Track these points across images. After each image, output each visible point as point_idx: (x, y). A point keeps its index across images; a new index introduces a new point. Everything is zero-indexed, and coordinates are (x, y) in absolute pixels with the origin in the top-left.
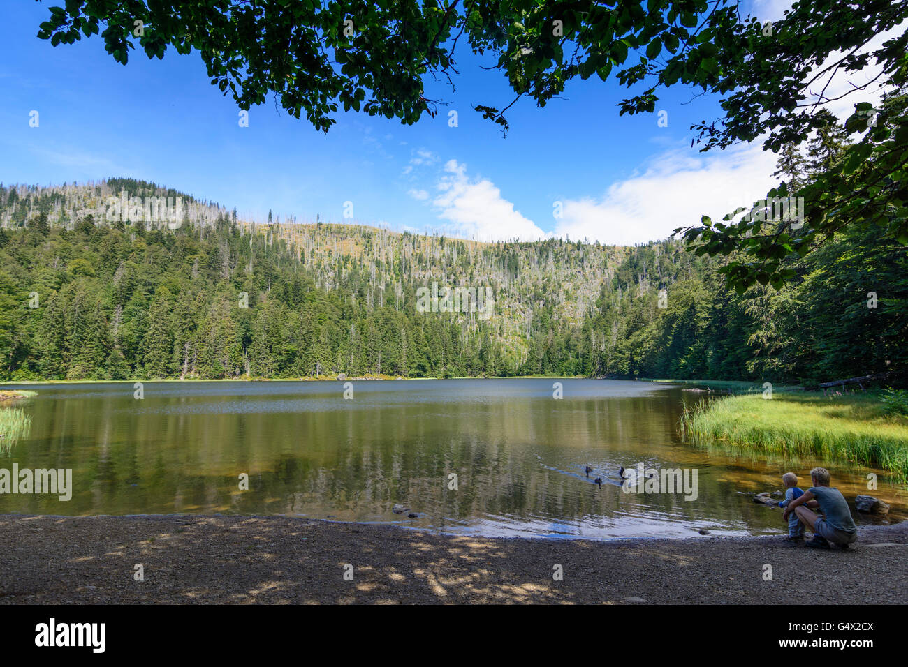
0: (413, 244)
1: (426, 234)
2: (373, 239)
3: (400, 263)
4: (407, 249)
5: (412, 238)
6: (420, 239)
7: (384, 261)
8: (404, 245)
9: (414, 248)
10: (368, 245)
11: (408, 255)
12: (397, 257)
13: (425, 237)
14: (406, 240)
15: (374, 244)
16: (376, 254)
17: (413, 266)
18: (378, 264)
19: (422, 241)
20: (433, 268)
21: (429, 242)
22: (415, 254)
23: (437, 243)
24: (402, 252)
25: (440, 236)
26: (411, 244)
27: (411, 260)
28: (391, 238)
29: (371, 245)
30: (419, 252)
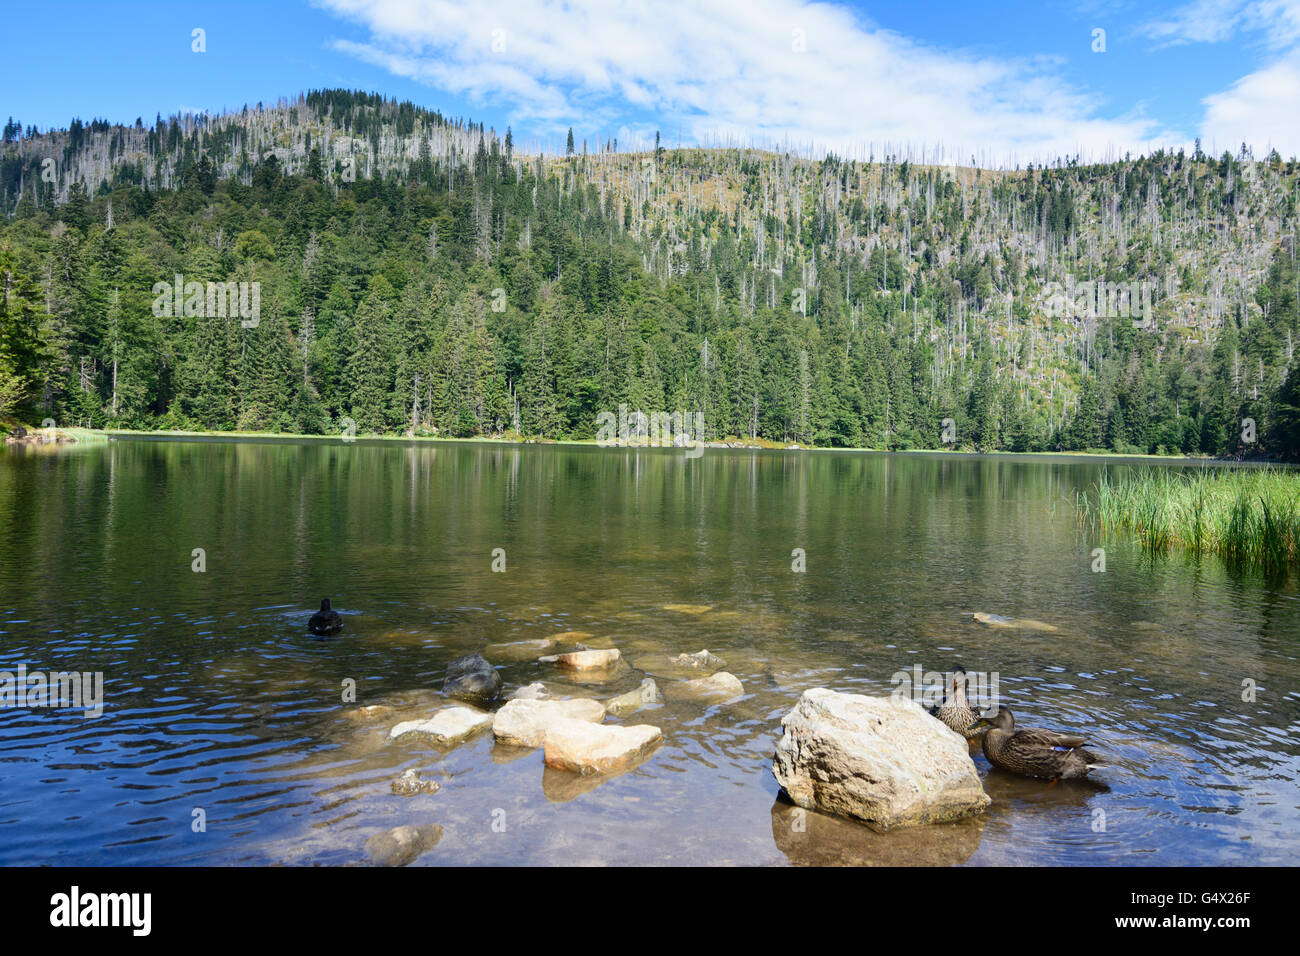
0: (844, 182)
1: (872, 158)
2: (762, 175)
3: (816, 220)
4: (831, 191)
5: (840, 169)
6: (858, 170)
7: (784, 219)
8: (824, 184)
9: (844, 190)
10: (753, 187)
11: (833, 205)
12: (810, 210)
13: (869, 165)
14: (828, 176)
15: (765, 185)
16: (767, 203)
17: (841, 226)
18: (771, 224)
19: (862, 174)
20: (884, 229)
21: (875, 177)
22: (847, 201)
23: (893, 177)
24: (821, 197)
25: (900, 162)
26: (839, 182)
27: (838, 214)
28: (799, 172)
29: (759, 188)
30: (855, 197)
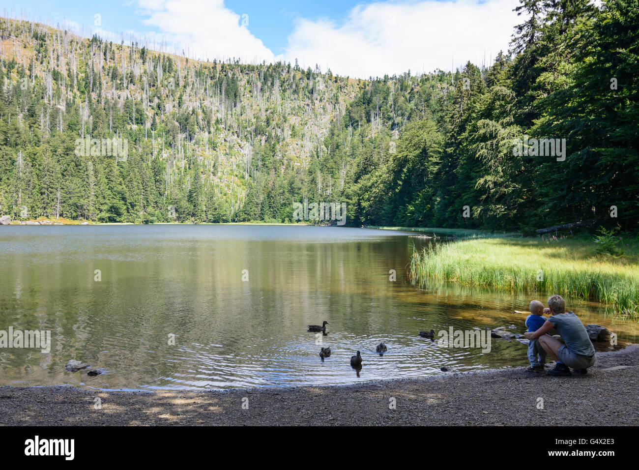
0: (105, 54)
1: (123, 42)
2: (48, 42)
3: (87, 77)
4: (96, 59)
5: (103, 46)
6: (114, 48)
7: (64, 73)
8: (92, 54)
9: (105, 59)
10: (42, 50)
11: (98, 68)
12: (83, 69)
13: (121, 46)
14: (95, 48)
15: (50, 49)
16: (52, 61)
17: (104, 82)
18: (56, 76)
19: (117, 51)
20: (131, 86)
21: (126, 53)
22: (107, 67)
23: (136, 56)
24: (90, 63)
25: (140, 47)
26: (102, 54)
27: (102, 74)
28: (74, 44)
29: (46, 50)
30: (112, 65)
